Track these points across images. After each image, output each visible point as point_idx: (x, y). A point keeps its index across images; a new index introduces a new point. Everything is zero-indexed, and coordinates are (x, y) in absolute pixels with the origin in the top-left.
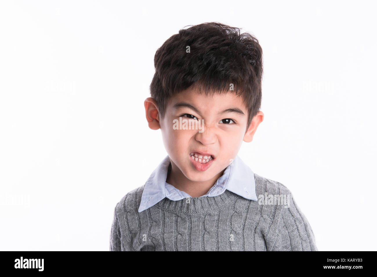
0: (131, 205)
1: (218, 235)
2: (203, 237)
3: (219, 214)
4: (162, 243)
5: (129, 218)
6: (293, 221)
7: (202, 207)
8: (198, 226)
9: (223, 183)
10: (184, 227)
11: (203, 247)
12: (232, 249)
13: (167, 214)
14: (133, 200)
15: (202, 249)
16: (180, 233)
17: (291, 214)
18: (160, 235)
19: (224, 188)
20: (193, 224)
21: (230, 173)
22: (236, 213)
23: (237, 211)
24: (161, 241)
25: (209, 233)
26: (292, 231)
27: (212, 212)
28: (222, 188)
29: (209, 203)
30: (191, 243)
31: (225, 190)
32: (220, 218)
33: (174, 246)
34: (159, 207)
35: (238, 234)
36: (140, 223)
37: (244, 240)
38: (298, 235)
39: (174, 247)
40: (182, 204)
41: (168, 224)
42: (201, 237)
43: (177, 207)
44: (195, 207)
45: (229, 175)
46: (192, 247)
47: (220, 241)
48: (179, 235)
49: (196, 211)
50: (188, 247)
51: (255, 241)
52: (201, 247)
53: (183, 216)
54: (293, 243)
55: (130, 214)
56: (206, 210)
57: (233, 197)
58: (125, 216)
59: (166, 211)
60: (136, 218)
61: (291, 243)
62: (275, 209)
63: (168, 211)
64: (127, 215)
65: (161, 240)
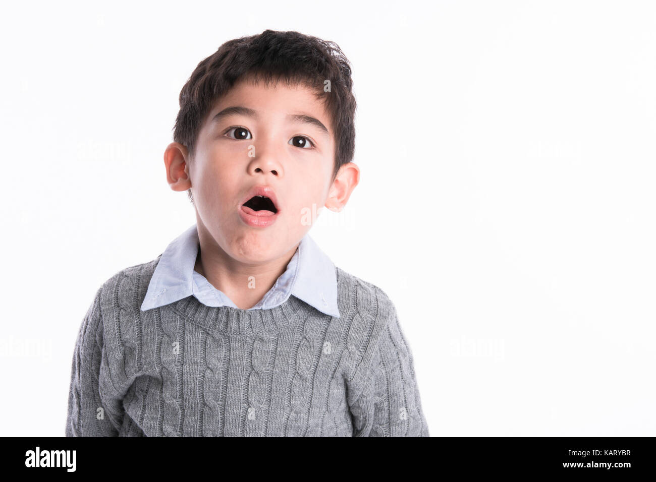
0: (127, 298)
1: (272, 378)
2: (248, 380)
3: (278, 339)
4: (178, 380)
5: (122, 319)
6: (395, 353)
7: (251, 326)
8: (241, 359)
9: (287, 284)
10: (216, 355)
11: (246, 396)
12: (292, 403)
13: (188, 326)
14: (132, 290)
15: (244, 400)
16: (210, 366)
17: (393, 343)
18: (176, 365)
19: (288, 292)
20: (232, 352)
21: (297, 268)
22: (305, 340)
23: (307, 337)
24: (177, 377)
25: (258, 374)
26: (393, 370)
27: (266, 336)
28: (285, 292)
29: (262, 319)
30: (227, 388)
31: (289, 295)
32: (279, 349)
33: (198, 388)
34: (177, 312)
35: (305, 380)
36: (141, 332)
37: (313, 389)
38: (400, 376)
39: (197, 390)
40: (218, 314)
41: (189, 345)
42: (244, 378)
43: (207, 318)
44: (239, 325)
45: (296, 270)
46: (227, 395)
47: (274, 388)
48: (209, 371)
49: (239, 332)
50: (222, 393)
51: (329, 391)
52: (242, 396)
53: (217, 336)
54: (391, 389)
55: (124, 313)
56: (256, 330)
57: (301, 312)
58: (115, 314)
59: (188, 321)
60: (135, 321)
61: (388, 389)
62: (369, 336)
63: (192, 322)
64: (119, 314)
65: (177, 374)
